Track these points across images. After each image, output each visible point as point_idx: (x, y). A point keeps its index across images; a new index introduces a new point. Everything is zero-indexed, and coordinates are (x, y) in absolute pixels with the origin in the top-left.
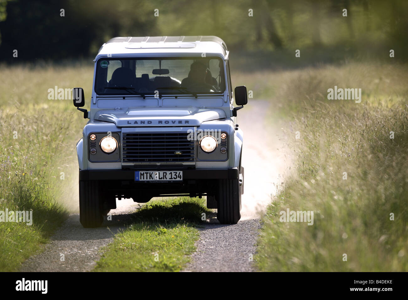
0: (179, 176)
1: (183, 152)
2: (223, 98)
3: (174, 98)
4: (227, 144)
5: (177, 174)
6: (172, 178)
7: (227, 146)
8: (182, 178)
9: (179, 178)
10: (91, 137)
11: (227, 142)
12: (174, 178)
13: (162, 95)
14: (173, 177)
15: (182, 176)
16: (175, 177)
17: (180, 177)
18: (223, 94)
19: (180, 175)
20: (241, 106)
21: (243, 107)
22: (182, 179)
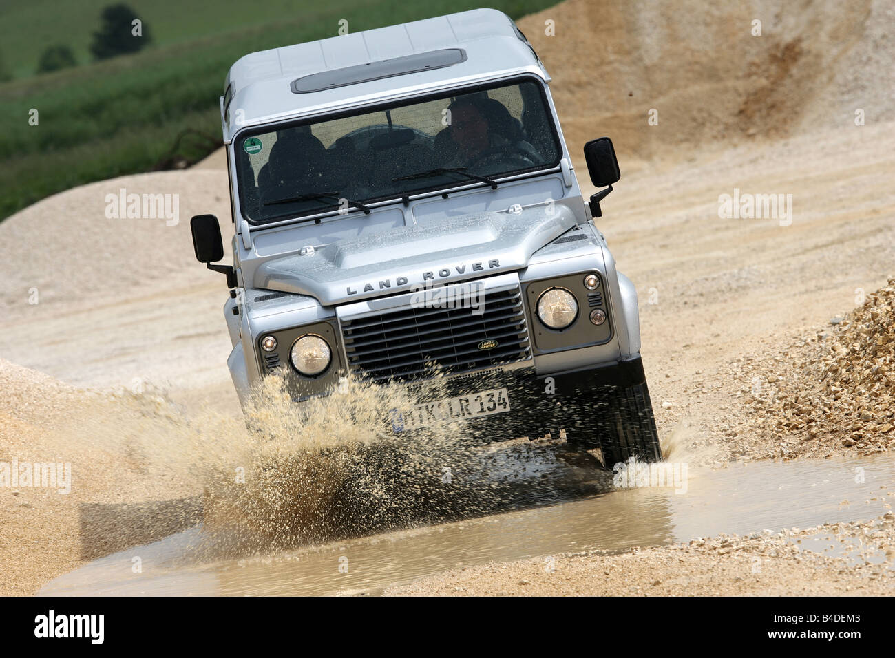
0: (501, 401)
1: (500, 341)
2: (561, 178)
3: (441, 197)
4: (603, 300)
5: (496, 398)
6: (482, 411)
7: (604, 304)
8: (508, 405)
9: (502, 407)
10: (265, 344)
11: (602, 295)
12: (489, 408)
13: (410, 197)
14: (486, 409)
15: (507, 400)
16: (492, 407)
17: (504, 404)
18: (557, 168)
19: (503, 399)
20: (607, 187)
21: (611, 189)
22: (508, 409)
